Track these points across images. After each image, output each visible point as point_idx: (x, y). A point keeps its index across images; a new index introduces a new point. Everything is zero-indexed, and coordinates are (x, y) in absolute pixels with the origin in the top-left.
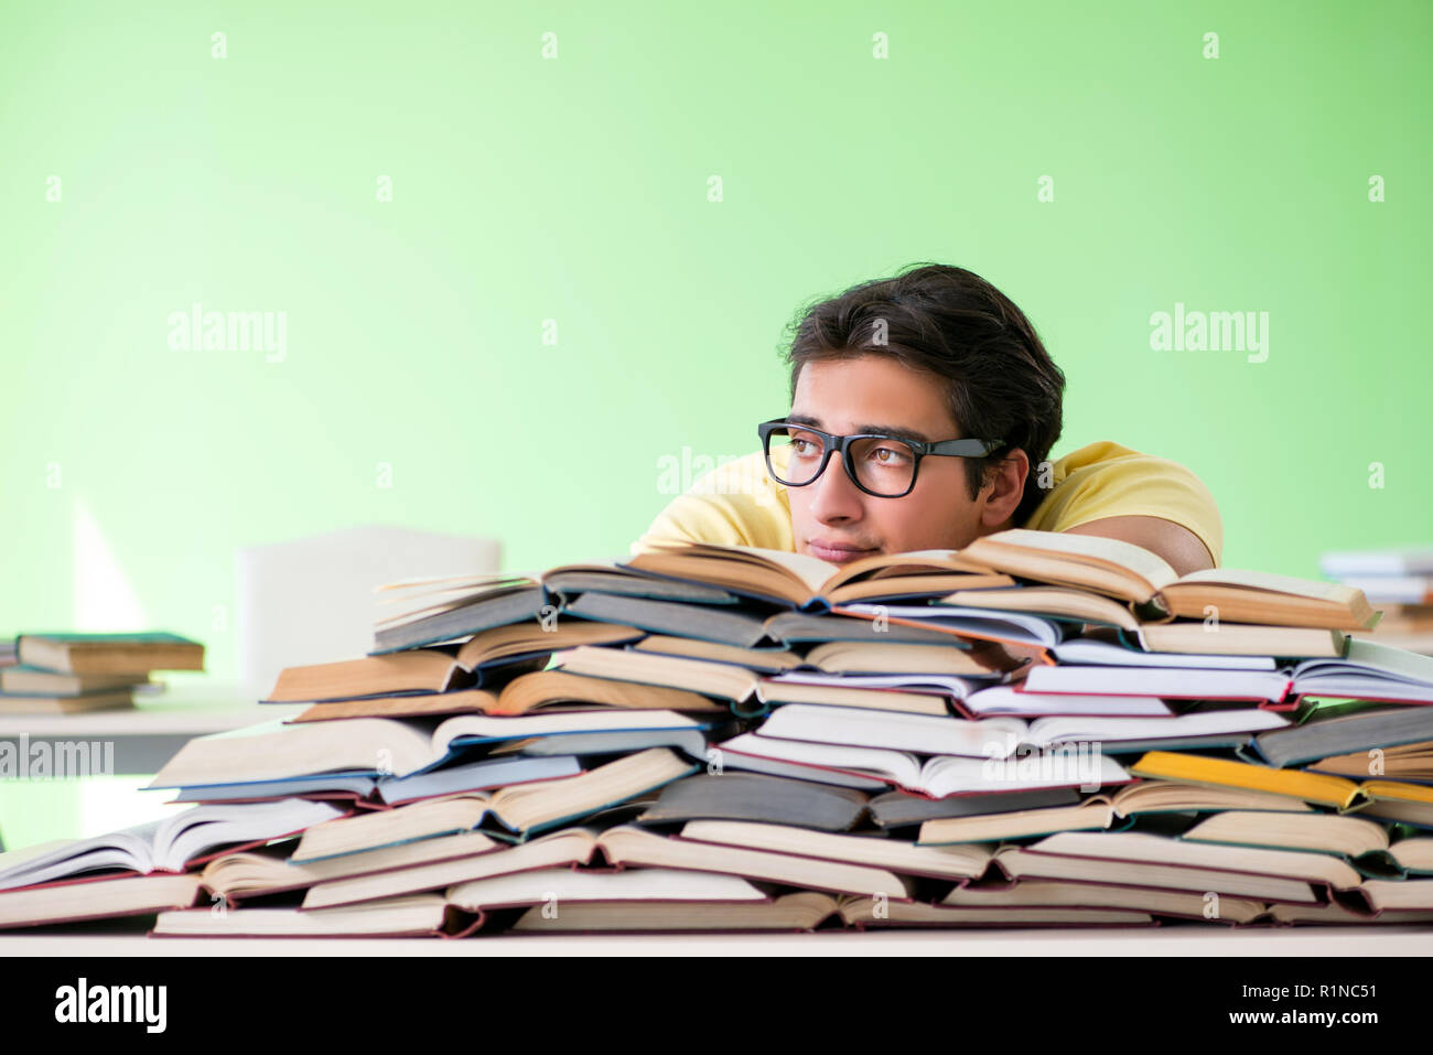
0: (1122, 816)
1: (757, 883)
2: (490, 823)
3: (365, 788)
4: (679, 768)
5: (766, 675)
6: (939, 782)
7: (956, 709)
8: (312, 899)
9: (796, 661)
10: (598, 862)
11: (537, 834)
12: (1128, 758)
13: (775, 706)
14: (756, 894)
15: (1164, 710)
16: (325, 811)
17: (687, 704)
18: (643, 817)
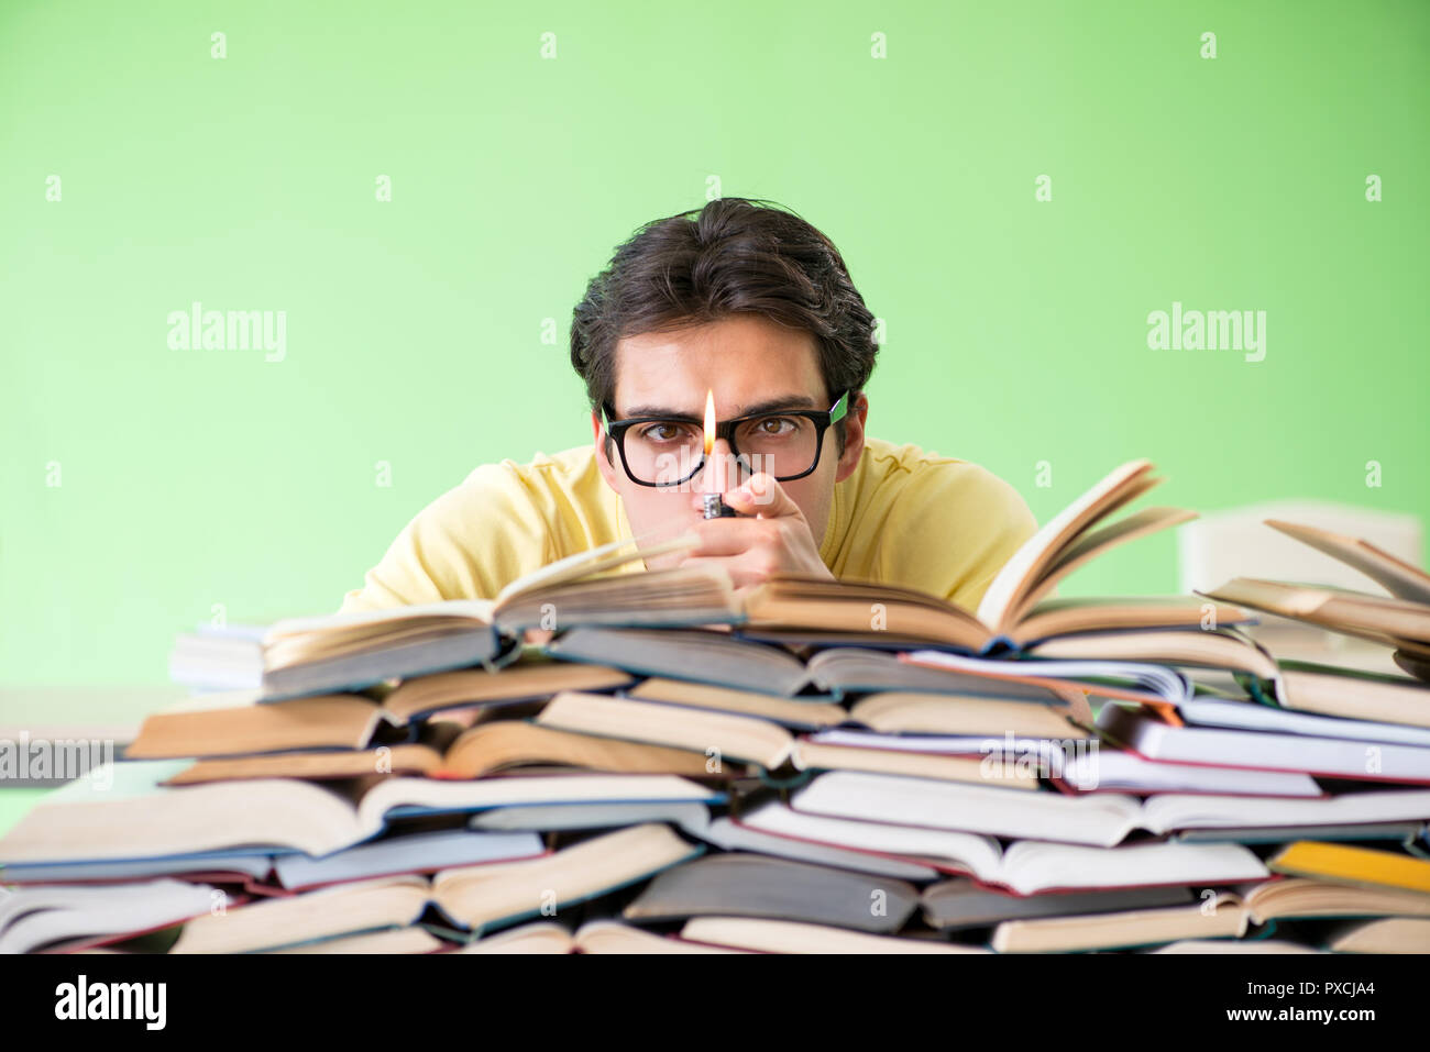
0: (1259, 921)
2: (432, 917)
3: (259, 868)
4: (678, 850)
5: (799, 732)
6: (1025, 873)
7: (1050, 784)
9: (839, 716)
11: (492, 930)
12: (1264, 849)
13: (815, 773)
15: (1313, 789)
16: (208, 896)
17: (693, 769)
18: (632, 912)
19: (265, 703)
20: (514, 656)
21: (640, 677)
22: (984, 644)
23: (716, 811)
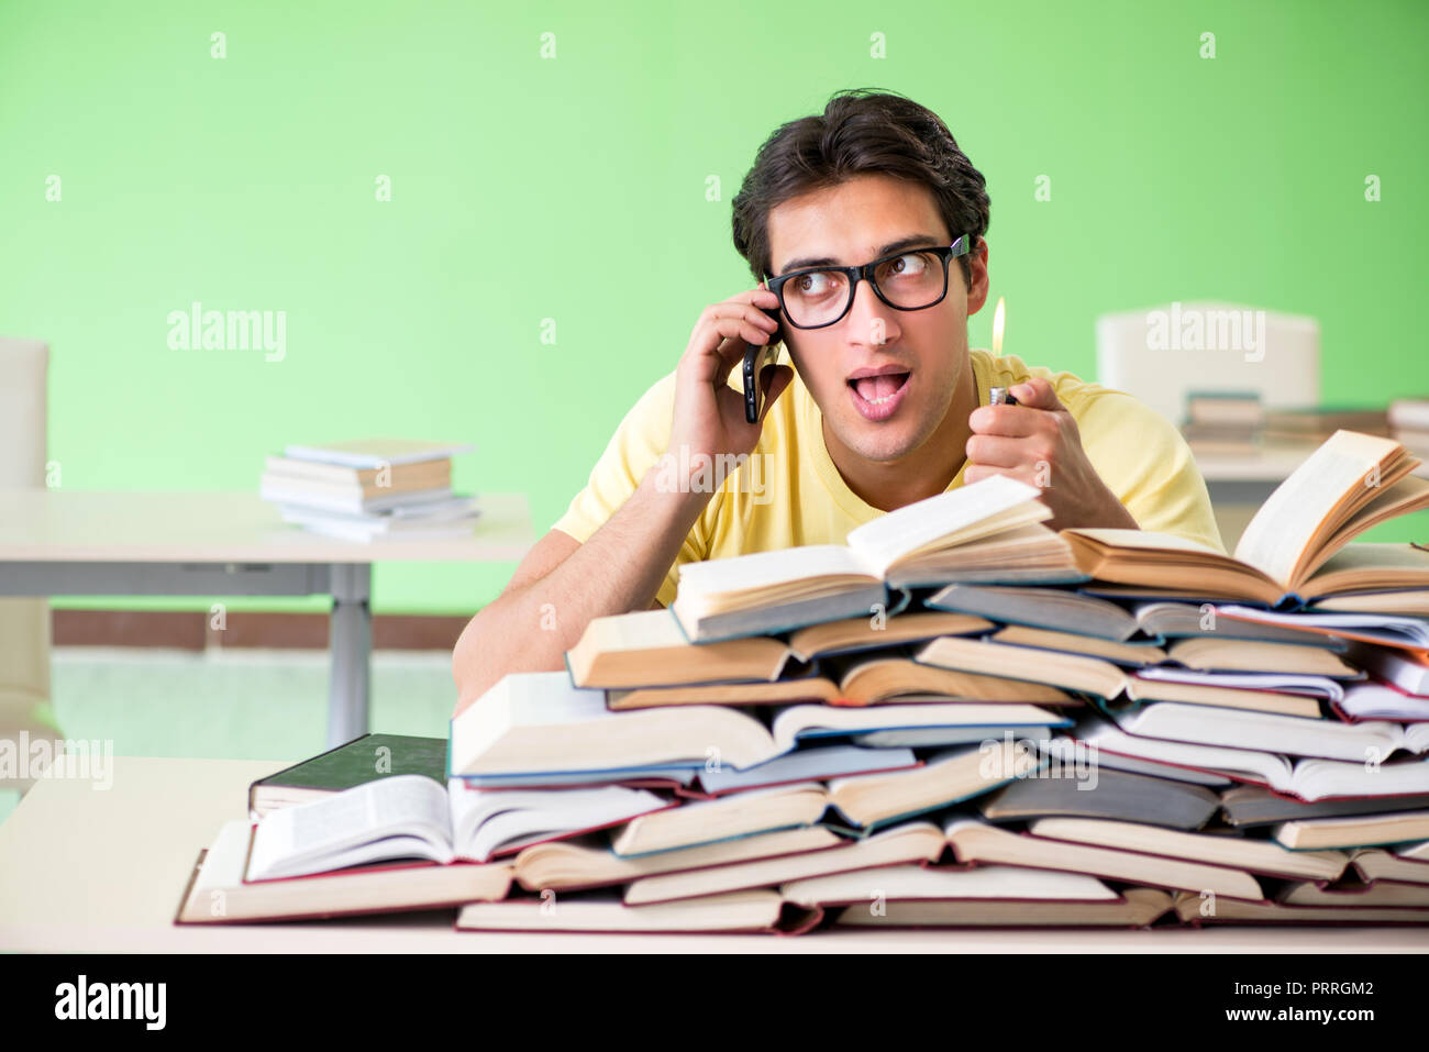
1: (1109, 882)
2: (832, 818)
3: (686, 777)
5: (1130, 669)
6: (1311, 784)
7: (1331, 711)
8: (635, 894)
9: (1161, 656)
10: (948, 859)
11: (881, 828)
13: (1146, 703)
14: (1107, 894)
16: (647, 801)
17: (1042, 699)
18: (990, 813)
19: (698, 644)
20: (903, 606)
21: (1001, 625)
22: (1277, 599)
23: (1056, 732)
